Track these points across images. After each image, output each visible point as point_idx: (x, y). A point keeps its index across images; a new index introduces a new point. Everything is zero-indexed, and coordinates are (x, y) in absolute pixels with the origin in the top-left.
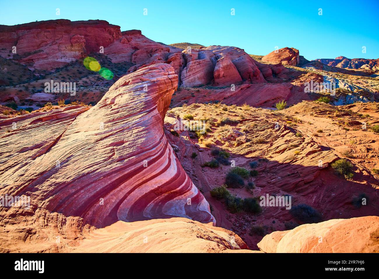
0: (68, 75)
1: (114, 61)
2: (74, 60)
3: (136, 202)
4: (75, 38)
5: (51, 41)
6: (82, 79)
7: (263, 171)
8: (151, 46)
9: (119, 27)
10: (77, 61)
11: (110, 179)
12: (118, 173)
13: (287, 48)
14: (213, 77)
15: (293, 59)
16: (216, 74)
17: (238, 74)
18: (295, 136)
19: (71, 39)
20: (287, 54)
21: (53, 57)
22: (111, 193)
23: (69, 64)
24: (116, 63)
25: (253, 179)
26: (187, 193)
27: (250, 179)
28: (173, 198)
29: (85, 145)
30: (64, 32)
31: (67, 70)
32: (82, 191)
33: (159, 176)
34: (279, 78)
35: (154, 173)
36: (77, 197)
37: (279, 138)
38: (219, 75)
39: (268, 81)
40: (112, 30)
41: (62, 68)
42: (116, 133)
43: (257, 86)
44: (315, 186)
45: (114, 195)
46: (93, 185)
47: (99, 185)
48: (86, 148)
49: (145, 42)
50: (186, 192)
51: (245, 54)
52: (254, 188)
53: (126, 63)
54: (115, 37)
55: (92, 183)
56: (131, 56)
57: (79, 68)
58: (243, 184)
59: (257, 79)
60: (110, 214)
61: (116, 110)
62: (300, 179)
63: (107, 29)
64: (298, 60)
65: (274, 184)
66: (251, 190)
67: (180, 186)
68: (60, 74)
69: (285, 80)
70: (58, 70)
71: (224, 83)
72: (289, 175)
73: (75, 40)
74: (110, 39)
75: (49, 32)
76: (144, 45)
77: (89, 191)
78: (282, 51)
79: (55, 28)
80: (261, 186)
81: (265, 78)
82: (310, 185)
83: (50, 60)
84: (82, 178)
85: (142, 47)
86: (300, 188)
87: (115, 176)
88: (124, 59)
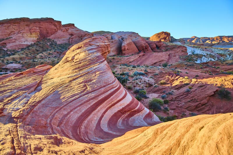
0: (30, 52)
1: (58, 43)
2: (33, 43)
3: (110, 119)
4: (32, 30)
5: (18, 31)
6: (39, 54)
7: (171, 100)
8: (81, 33)
9: (61, 22)
10: (35, 44)
11: (89, 104)
12: (94, 99)
13: (163, 32)
14: (122, 50)
15: (167, 38)
16: (123, 48)
17: (136, 48)
18: (184, 79)
19: (30, 30)
20: (163, 36)
21: (19, 42)
22: (93, 113)
23: (29, 45)
24: (59, 44)
25: (166, 106)
26: (143, 111)
27: (164, 105)
28: (134, 115)
29: (62, 84)
30: (26, 26)
31: (29, 49)
32: (72, 113)
33: (122, 101)
34: (160, 49)
35: (118, 99)
36: (70, 116)
37: (174, 80)
38: (125, 49)
39: (154, 51)
40: (56, 24)
41: (25, 48)
42: (84, 75)
43: (149, 54)
44: (209, 106)
45: (95, 114)
46: (78, 108)
47: (83, 108)
48: (64, 86)
49: (77, 31)
50: (141, 111)
51: (139, 36)
52: (168, 111)
53: (66, 44)
54: (58, 28)
55: (77, 107)
56: (69, 40)
57: (37, 47)
58: (160, 109)
59: (148, 50)
60: (96, 127)
61: (79, 62)
62: (198, 103)
63: (53, 23)
64: (170, 39)
65: (181, 107)
66: (167, 112)
67: (137, 107)
68: (25, 52)
69: (164, 50)
70: (22, 49)
71: (128, 54)
72: (189, 101)
73: (33, 31)
74: (55, 29)
75: (16, 25)
76: (76, 33)
77: (76, 112)
78: (160, 34)
79: (20, 23)
80: (173, 109)
81: (152, 50)
82: (206, 106)
83: (17, 43)
84: (69, 104)
85: (75, 34)
86: (199, 108)
87: (92, 101)
88: (65, 41)
